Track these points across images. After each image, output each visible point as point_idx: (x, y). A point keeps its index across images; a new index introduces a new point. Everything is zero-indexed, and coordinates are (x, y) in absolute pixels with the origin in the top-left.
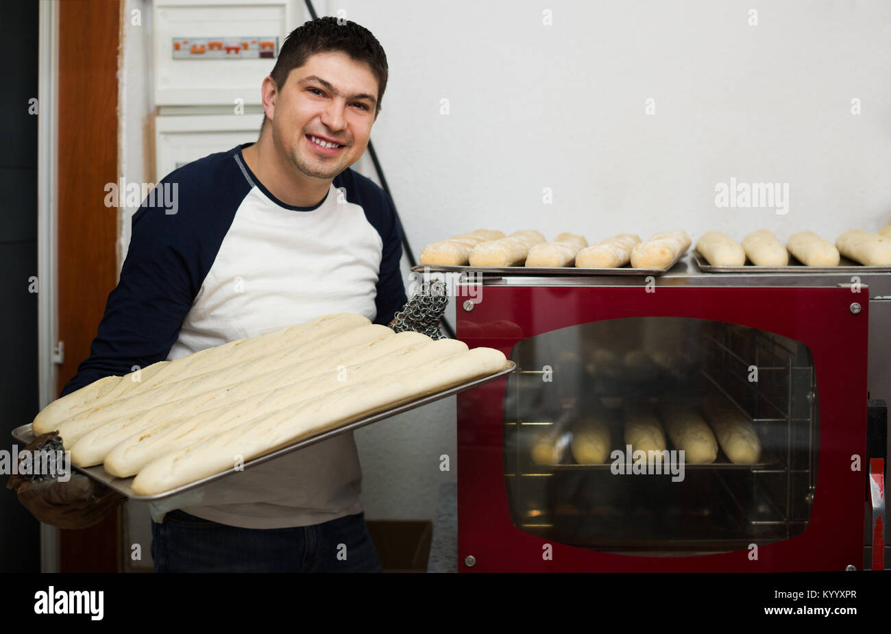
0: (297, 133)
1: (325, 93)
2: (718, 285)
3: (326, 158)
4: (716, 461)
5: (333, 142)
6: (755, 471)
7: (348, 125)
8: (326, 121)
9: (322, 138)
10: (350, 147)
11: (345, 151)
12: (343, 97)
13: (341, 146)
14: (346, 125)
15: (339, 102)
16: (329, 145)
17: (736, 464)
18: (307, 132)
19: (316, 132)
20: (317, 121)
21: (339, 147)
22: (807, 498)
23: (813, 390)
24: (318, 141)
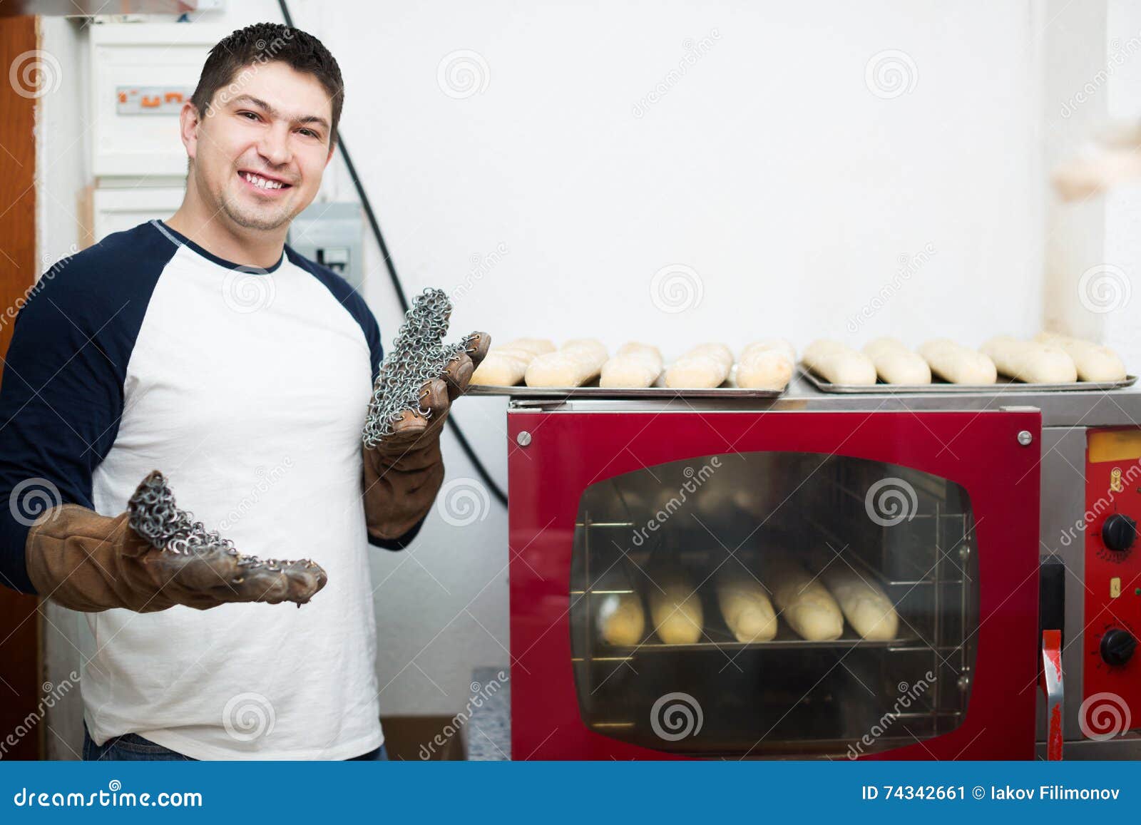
0: (227, 170)
1: (261, 117)
2: (845, 409)
3: (266, 201)
4: (843, 637)
5: (275, 180)
6: (892, 650)
7: (293, 157)
8: (264, 152)
9: (260, 175)
10: (298, 186)
11: (291, 191)
12: (285, 120)
13: (286, 186)
14: (291, 157)
15: (281, 127)
16: (270, 184)
17: (868, 640)
18: (240, 168)
19: (250, 167)
20: (252, 153)
21: (282, 187)
22: (960, 683)
23: (967, 543)
24: (254, 179)
